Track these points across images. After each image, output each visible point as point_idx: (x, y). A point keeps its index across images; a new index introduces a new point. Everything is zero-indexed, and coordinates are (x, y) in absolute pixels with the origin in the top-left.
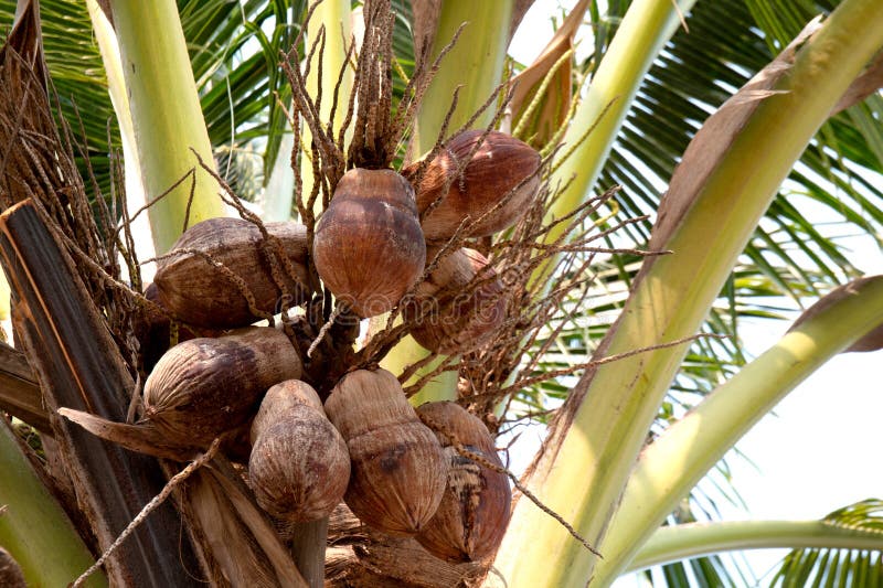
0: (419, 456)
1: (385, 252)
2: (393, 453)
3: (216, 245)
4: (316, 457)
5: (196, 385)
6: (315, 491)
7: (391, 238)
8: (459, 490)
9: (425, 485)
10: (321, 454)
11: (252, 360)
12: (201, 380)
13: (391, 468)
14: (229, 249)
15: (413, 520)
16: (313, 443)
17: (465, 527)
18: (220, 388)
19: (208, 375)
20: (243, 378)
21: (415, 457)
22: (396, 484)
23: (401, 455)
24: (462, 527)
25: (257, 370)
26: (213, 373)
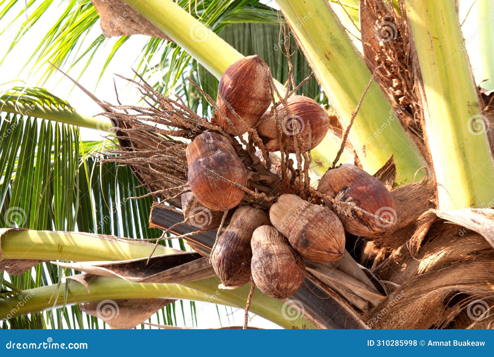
0: (312, 228)
1: (211, 185)
2: (302, 237)
3: (187, 203)
4: (269, 273)
5: (223, 267)
6: (281, 285)
7: (208, 177)
8: (350, 215)
9: (325, 237)
10: (270, 270)
11: (235, 237)
12: (223, 264)
13: (306, 244)
14: (192, 201)
15: (334, 253)
16: (264, 268)
17: (367, 226)
18: (231, 261)
19: (223, 260)
20: (236, 248)
21: (311, 230)
22: (314, 248)
23: (305, 235)
24: (365, 227)
25: (240, 239)
26: (224, 258)
